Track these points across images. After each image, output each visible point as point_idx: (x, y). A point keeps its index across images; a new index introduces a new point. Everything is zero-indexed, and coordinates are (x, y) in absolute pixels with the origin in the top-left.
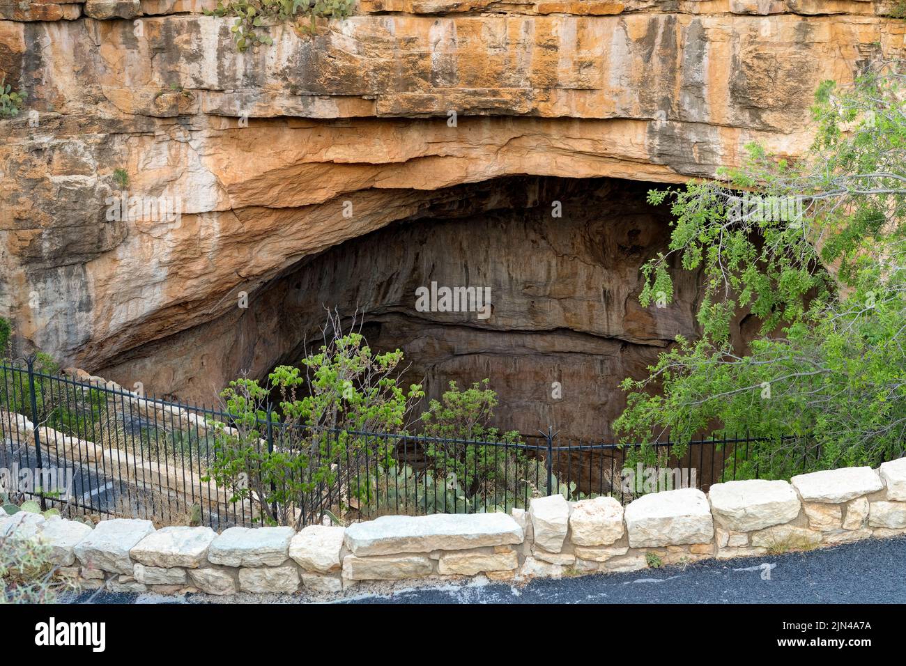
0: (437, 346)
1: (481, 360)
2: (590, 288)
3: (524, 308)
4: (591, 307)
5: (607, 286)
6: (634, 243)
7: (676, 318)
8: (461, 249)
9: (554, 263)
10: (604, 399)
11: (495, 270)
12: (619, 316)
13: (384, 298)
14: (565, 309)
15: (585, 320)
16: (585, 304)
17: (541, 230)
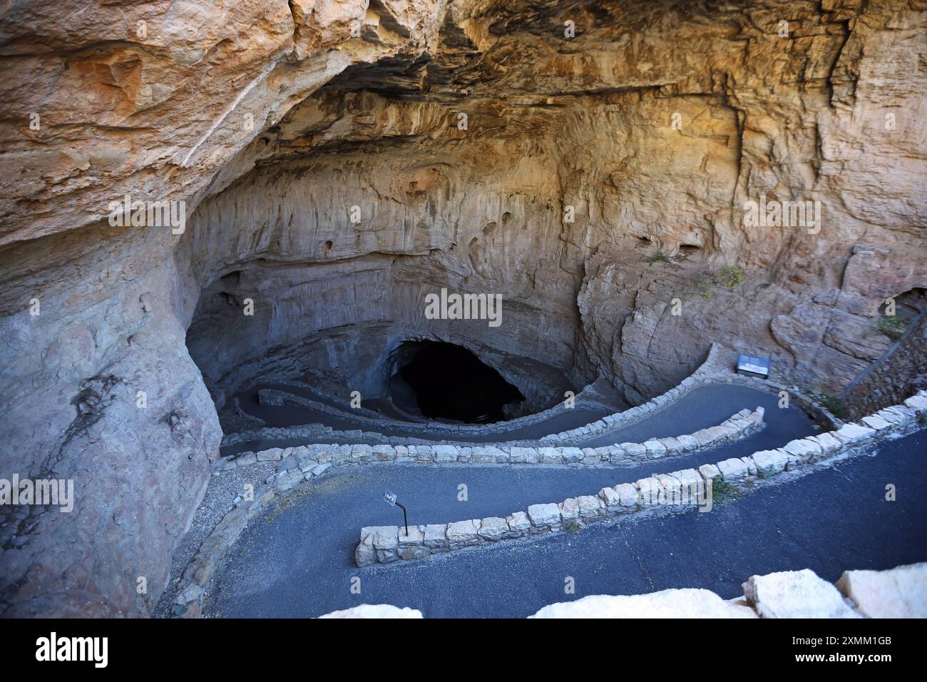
0: (280, 282)
1: (306, 286)
2: (397, 221)
3: (353, 241)
4: (395, 234)
5: (407, 218)
6: (416, 190)
7: (444, 235)
8: (312, 200)
9: (376, 204)
10: (380, 296)
11: (337, 214)
12: (412, 238)
13: (257, 245)
14: (378, 238)
15: (391, 244)
16: (392, 232)
17: (370, 179)
